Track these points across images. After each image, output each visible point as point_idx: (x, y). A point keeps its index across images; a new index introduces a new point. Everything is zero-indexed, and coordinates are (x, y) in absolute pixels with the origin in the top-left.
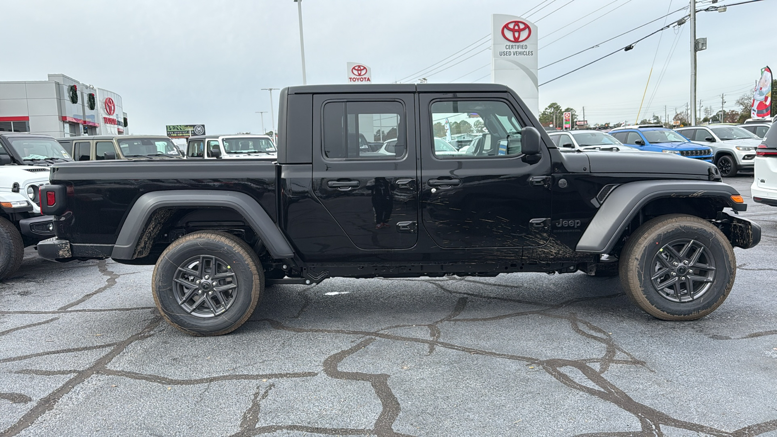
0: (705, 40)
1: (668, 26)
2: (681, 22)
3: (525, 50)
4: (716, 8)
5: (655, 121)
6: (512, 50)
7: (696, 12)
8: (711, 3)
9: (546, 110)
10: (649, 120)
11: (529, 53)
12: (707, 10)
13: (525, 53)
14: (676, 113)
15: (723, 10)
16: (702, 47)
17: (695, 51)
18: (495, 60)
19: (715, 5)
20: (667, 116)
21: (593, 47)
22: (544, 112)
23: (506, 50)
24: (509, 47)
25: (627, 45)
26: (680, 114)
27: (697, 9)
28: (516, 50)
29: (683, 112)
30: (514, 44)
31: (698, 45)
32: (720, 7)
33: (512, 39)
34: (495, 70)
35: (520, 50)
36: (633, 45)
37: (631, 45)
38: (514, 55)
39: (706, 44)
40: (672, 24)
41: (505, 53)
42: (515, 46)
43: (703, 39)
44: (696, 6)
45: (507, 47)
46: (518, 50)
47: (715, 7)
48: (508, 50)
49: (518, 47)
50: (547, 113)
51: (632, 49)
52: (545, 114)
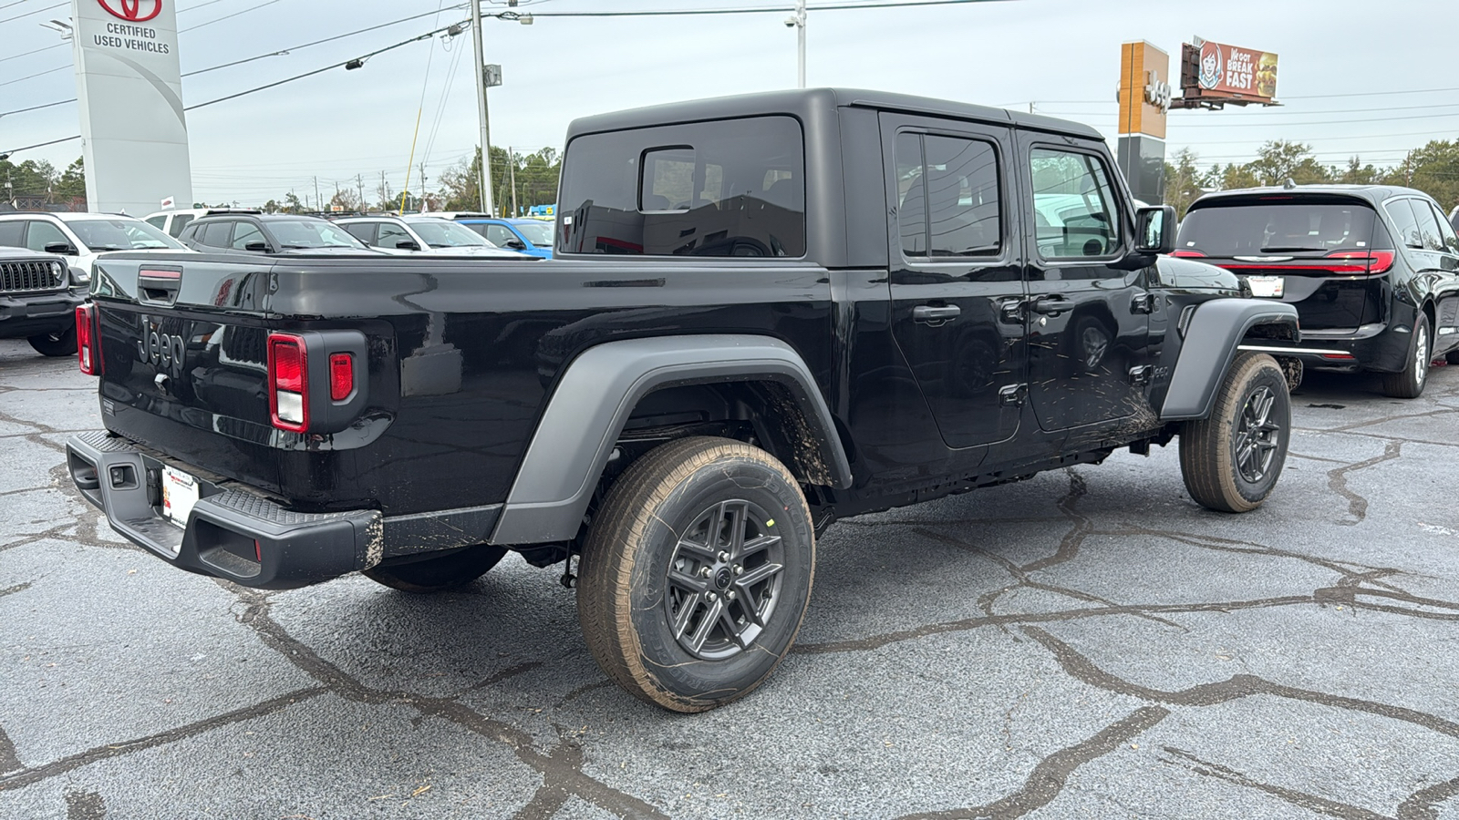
0: (498, 67)
1: (430, 35)
2: (454, 31)
3: (152, 41)
4: (516, 17)
5: (292, 204)
6: (122, 37)
7: (481, 17)
8: (507, 5)
9: (71, 168)
10: (279, 202)
11: (160, 48)
12: (500, 16)
13: (151, 47)
14: (338, 190)
15: (528, 21)
16: (496, 81)
17: (485, 86)
18: (84, 51)
19: (513, 9)
20: (319, 197)
21: (277, 54)
22: (67, 172)
23: (109, 35)
24: (115, 28)
25: (352, 58)
26: (343, 194)
27: (484, 12)
28: (132, 37)
29: (347, 191)
30: (126, 23)
31: (489, 77)
32: (523, 15)
33: (123, 14)
34: (86, 73)
35: (139, 38)
36: (361, 60)
37: (358, 60)
38: (128, 47)
39: (500, 76)
40: (438, 31)
41: (108, 40)
42: (129, 27)
43: (496, 66)
44: (481, 6)
45: (112, 28)
46: (135, 38)
47: (515, 14)
48: (114, 35)
49: (136, 31)
50: (74, 176)
51: (360, 66)
52: (71, 178)
